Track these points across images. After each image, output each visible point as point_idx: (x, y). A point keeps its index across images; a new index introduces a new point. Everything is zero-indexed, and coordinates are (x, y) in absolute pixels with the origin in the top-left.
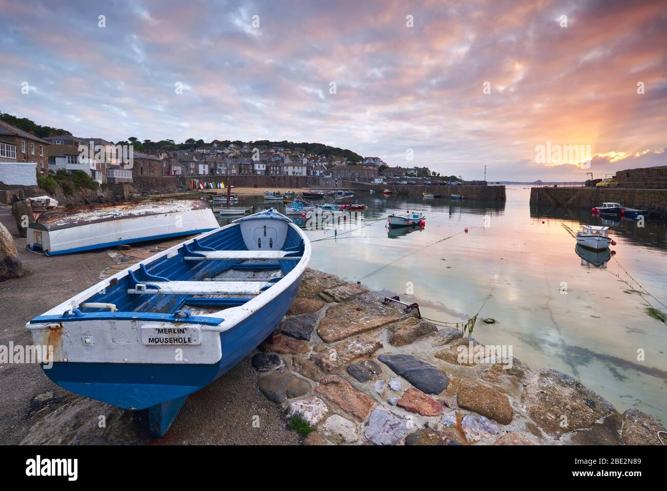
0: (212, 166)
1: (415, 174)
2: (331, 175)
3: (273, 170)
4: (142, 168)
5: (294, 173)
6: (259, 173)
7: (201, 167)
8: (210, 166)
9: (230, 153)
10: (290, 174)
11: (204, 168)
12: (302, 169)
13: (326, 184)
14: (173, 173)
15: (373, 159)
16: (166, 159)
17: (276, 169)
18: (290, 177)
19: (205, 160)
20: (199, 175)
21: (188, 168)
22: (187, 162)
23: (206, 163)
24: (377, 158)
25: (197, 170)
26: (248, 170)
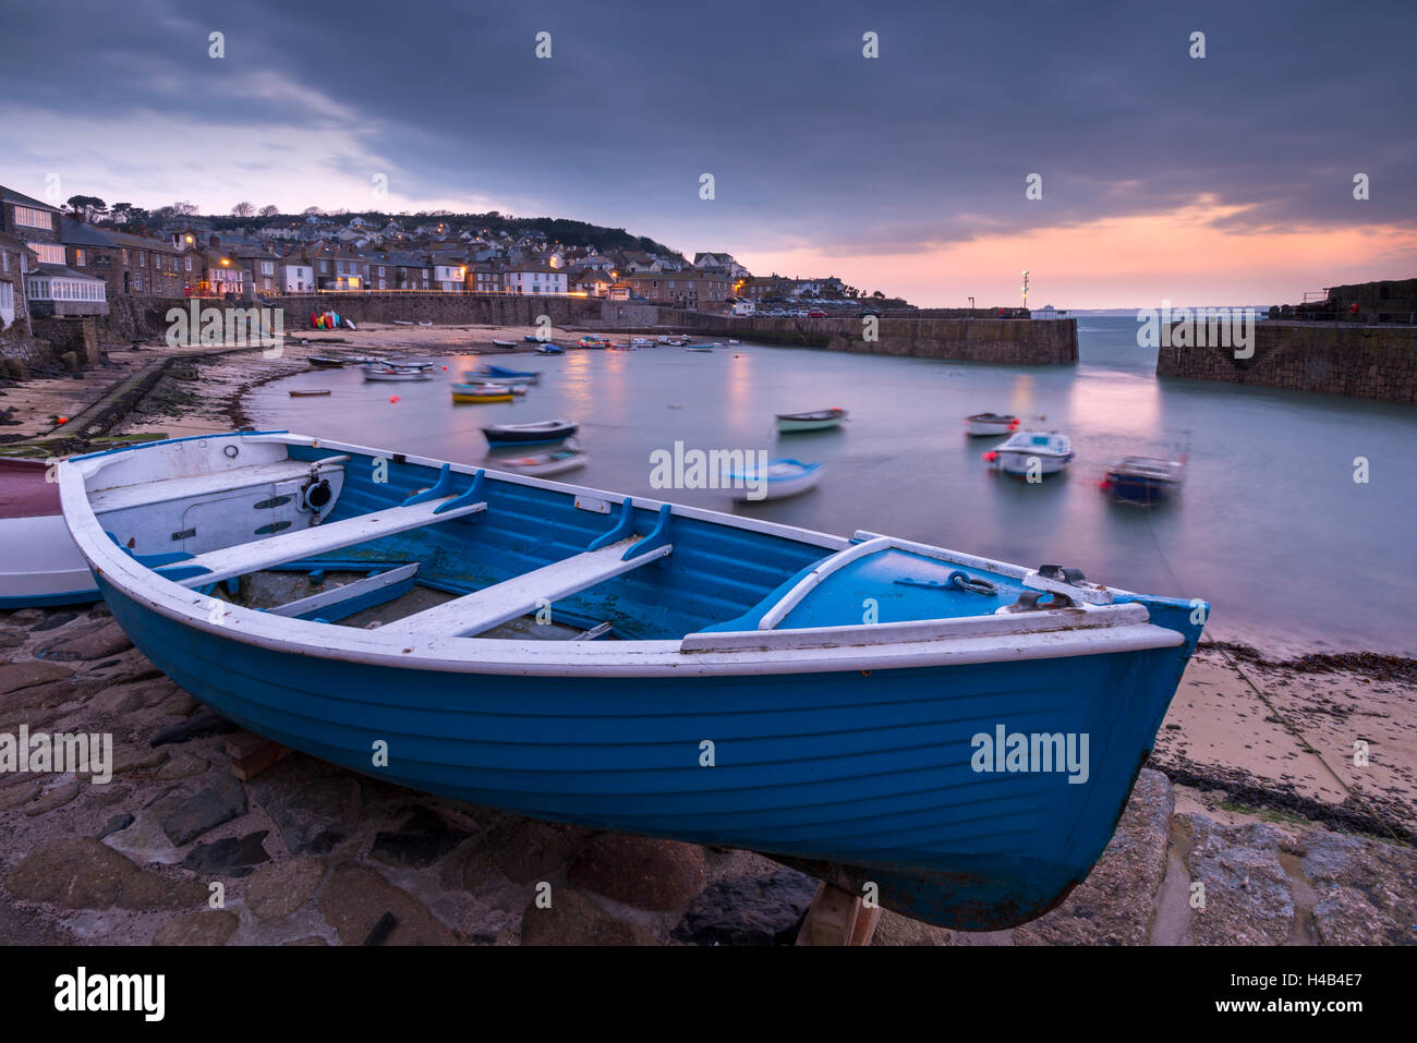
0: (324, 268)
1: (814, 291)
2: (627, 296)
3: (484, 282)
4: (127, 274)
5: (536, 289)
6: (447, 289)
7: (291, 272)
8: (316, 271)
9: (357, 239)
10: (528, 291)
11: (300, 274)
12: (557, 280)
13: (619, 317)
14: (214, 290)
15: (717, 257)
16: (194, 250)
17: (492, 279)
18: (530, 298)
19: (303, 255)
20: (289, 294)
21: (256, 276)
22: (252, 258)
23: (306, 262)
24: (726, 256)
25: (280, 280)
26: (420, 281)
